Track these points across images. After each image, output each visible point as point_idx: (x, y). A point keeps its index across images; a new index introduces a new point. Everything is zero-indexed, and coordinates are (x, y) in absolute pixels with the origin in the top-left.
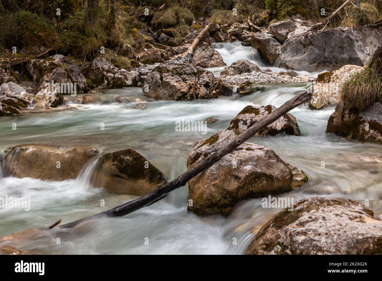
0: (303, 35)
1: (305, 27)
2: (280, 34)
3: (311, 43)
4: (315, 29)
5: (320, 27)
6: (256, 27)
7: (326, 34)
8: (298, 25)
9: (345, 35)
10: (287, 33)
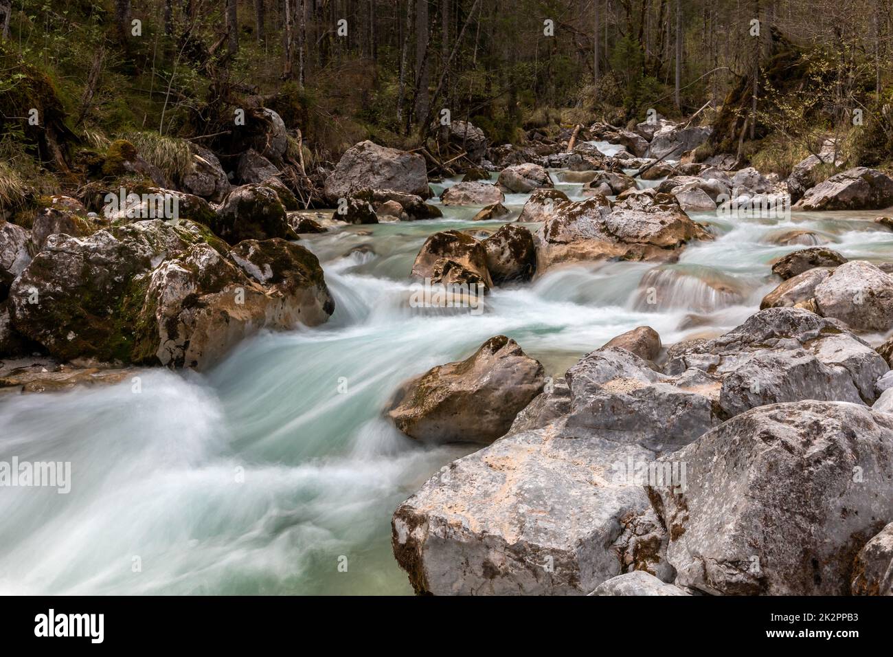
0: (669, 132)
1: (670, 126)
2: (646, 133)
3: (676, 139)
4: (679, 128)
5: (683, 126)
6: (613, 127)
7: (688, 132)
8: (663, 125)
9: (703, 132)
10: (653, 132)
